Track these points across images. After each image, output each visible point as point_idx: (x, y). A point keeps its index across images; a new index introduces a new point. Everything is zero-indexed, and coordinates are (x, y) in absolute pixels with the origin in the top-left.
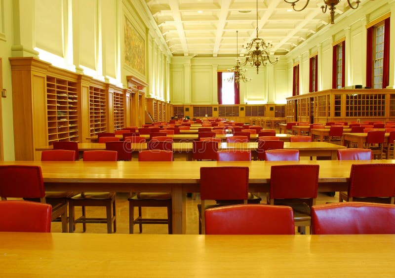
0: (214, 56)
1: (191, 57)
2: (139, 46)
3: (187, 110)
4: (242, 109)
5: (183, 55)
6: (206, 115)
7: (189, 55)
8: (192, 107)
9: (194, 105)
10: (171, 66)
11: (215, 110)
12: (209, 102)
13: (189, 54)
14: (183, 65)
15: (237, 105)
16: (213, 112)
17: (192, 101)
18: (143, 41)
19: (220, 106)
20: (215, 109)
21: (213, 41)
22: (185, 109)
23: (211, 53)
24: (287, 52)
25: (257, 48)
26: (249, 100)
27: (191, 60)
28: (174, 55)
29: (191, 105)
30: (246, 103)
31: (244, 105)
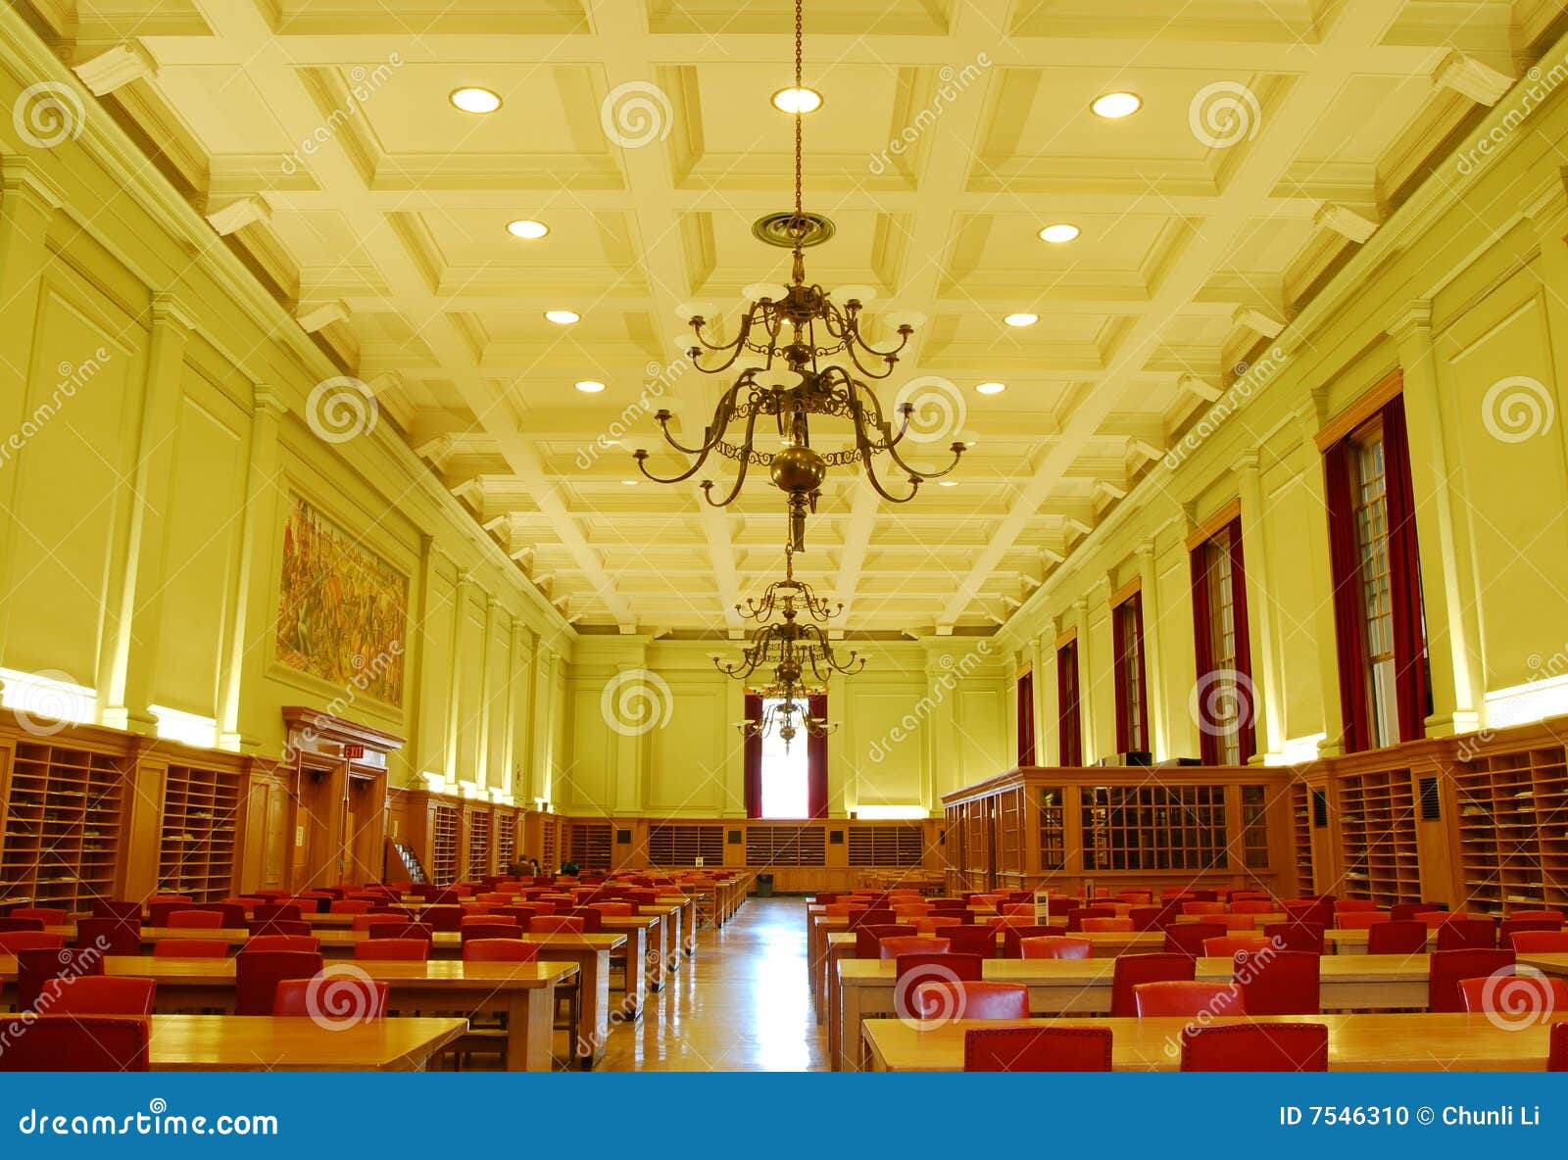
0: (731, 635)
1: (647, 639)
2: (373, 599)
3: (625, 837)
4: (837, 837)
5: (614, 630)
6: (699, 861)
7: (640, 630)
8: (645, 828)
9: (651, 820)
10: (570, 672)
11: (731, 841)
12: (714, 808)
13: (638, 627)
14: (615, 666)
15: (820, 823)
16: (726, 846)
17: (646, 806)
18: (399, 582)
19: (754, 823)
20: (735, 837)
21: (711, 583)
22: (615, 836)
23: (723, 627)
24: (999, 626)
25: (790, 615)
26: (863, 802)
27: (649, 649)
28: (579, 628)
29: (640, 821)
30: (853, 815)
31: (845, 821)
